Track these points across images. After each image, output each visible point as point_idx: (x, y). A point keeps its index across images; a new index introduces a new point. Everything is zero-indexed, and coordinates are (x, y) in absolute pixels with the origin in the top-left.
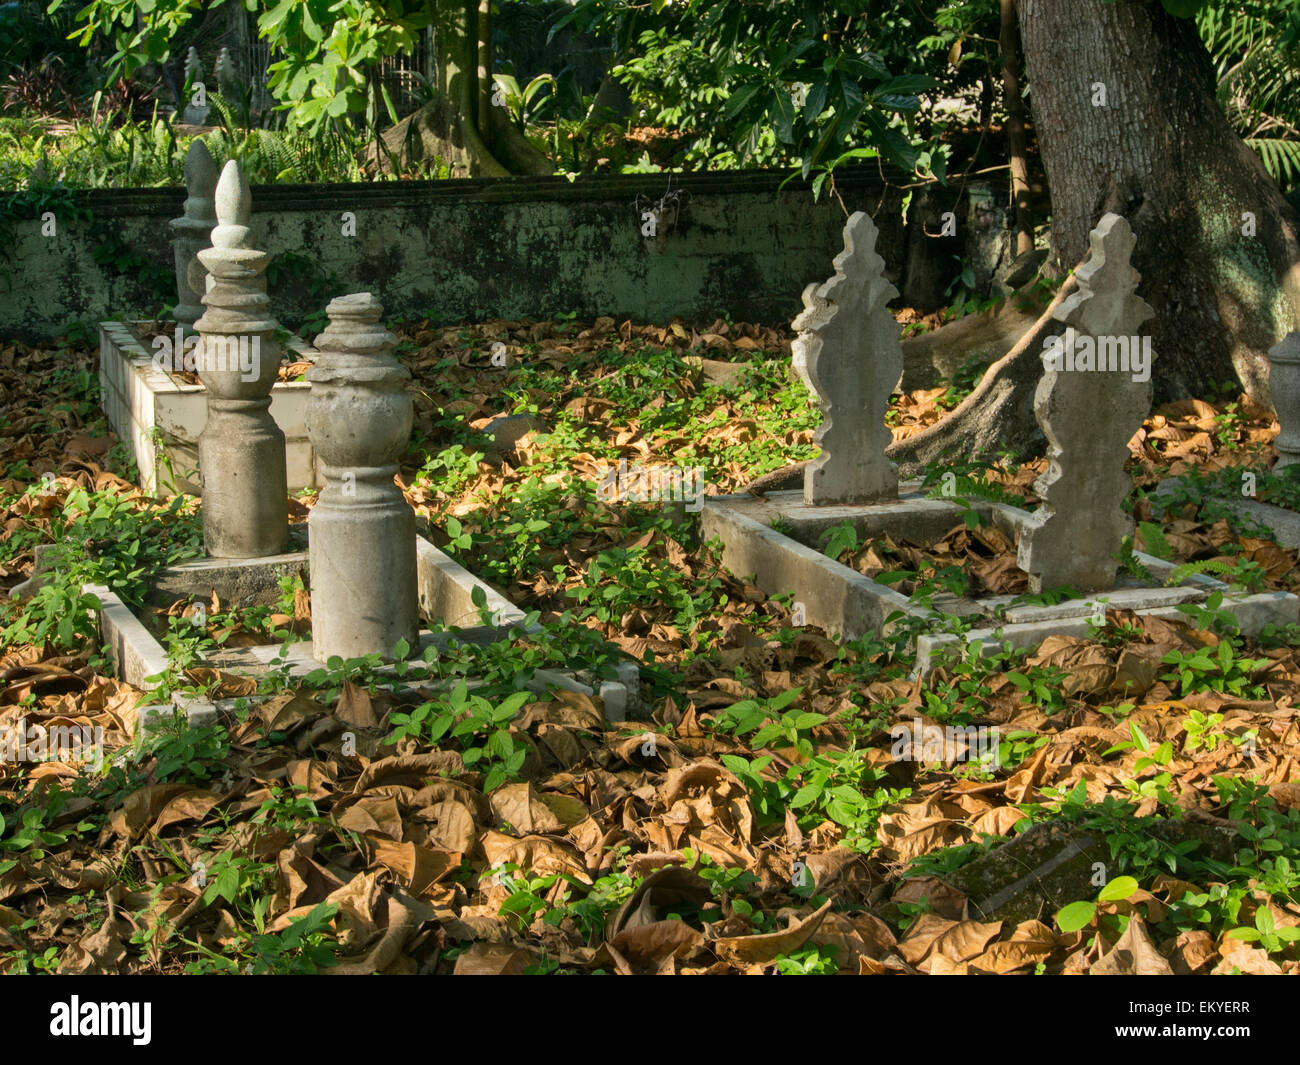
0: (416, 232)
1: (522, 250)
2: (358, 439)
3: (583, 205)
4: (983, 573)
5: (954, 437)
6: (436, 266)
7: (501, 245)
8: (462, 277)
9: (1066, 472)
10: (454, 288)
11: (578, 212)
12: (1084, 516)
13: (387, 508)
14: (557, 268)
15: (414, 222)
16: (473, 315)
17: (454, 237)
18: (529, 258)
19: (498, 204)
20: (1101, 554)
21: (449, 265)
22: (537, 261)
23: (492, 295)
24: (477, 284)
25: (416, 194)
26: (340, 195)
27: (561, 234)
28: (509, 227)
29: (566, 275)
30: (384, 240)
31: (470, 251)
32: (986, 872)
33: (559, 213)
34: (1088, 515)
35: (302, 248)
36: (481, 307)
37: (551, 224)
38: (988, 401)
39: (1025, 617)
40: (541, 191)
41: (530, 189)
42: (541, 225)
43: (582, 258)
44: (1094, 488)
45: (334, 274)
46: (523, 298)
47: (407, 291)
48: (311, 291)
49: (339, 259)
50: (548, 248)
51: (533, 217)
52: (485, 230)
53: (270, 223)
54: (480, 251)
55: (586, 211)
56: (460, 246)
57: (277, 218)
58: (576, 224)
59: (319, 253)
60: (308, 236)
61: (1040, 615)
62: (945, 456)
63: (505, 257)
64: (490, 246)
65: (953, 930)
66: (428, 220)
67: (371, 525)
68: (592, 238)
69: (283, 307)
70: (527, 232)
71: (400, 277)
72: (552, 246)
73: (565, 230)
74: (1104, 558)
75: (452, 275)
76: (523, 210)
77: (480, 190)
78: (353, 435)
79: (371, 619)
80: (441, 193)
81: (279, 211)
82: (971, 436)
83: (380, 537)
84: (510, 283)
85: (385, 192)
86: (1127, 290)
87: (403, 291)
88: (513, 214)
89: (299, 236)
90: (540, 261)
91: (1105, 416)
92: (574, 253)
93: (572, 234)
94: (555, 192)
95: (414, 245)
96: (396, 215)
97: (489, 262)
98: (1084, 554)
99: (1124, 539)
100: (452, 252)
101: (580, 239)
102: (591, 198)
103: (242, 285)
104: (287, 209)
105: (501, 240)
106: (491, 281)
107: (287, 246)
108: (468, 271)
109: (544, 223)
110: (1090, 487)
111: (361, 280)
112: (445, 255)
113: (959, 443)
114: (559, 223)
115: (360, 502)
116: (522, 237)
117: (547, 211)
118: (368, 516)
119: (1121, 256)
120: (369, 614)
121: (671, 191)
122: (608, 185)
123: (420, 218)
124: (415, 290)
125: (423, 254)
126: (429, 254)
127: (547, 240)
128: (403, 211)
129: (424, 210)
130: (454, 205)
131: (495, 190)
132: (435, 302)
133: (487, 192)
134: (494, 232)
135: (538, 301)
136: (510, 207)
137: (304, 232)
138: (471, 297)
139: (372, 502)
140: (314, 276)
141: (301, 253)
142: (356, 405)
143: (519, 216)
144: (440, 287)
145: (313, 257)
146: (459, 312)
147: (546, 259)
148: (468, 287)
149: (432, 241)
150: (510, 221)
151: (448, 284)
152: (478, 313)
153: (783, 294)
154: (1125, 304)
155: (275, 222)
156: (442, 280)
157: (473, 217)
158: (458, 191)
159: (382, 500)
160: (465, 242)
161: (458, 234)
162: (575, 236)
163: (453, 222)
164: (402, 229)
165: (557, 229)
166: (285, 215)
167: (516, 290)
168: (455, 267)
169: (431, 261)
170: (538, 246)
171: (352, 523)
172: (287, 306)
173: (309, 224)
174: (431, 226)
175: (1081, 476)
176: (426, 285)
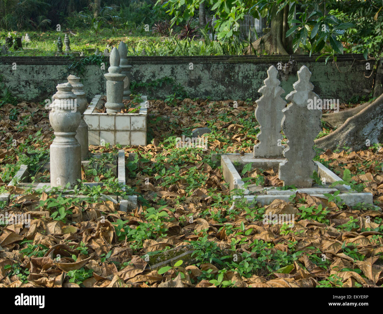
0: (206, 72)
1: (240, 78)
2: (60, 124)
3: (261, 65)
4: (271, 179)
5: (331, 141)
6: (212, 82)
7: (234, 76)
8: (221, 86)
9: (291, 148)
10: (218, 89)
11: (259, 67)
12: (298, 163)
13: (69, 144)
14: (251, 84)
15: (206, 69)
16: (224, 98)
17: (219, 74)
18: (243, 81)
19: (233, 63)
20: (306, 176)
21: (217, 82)
22: (245, 82)
23: (230, 92)
24: (225, 89)
25: (207, 60)
26: (183, 60)
27: (253, 74)
28: (236, 71)
29: (254, 87)
30: (196, 74)
31: (223, 78)
32: (159, 257)
33: (253, 67)
34: (300, 162)
35: (170, 76)
36: (226, 96)
37: (250, 70)
38: (345, 130)
39: (271, 193)
40: (248, 60)
41: (244, 59)
42: (247, 71)
43: (260, 82)
44: (302, 154)
45: (180, 84)
46: (240, 94)
47: (203, 90)
48: (173, 89)
49: (182, 79)
50: (248, 78)
51: (244, 68)
52: (228, 72)
53: (161, 68)
54: (227, 78)
55: (262, 67)
56: (220, 76)
57: (163, 66)
58: (258, 71)
59: (176, 77)
60: (172, 72)
61: (277, 193)
62: (327, 147)
63: (235, 80)
64: (230, 77)
65: (131, 270)
66: (210, 68)
67: (63, 149)
68: (263, 75)
69: (164, 93)
70: (242, 73)
71: (201, 86)
72: (250, 77)
73: (255, 72)
74: (307, 177)
75: (217, 86)
76: (241, 66)
77: (228, 59)
78: (58, 123)
79: (62, 176)
80: (215, 60)
81: (164, 64)
82: (338, 141)
83: (66, 153)
84: (236, 89)
85: (197, 59)
86: (309, 91)
87: (202, 90)
88: (238, 67)
89: (170, 72)
90: (246, 82)
91: (304, 131)
92: (257, 80)
93: (257, 74)
94: (252, 60)
95: (206, 76)
96: (200, 66)
97: (230, 82)
98: (300, 175)
99: (314, 171)
100: (218, 78)
101: (260, 75)
102: (264, 62)
103: (75, 82)
104: (166, 63)
105: (234, 75)
106: (230, 88)
107: (166, 75)
108: (222, 84)
109: (248, 70)
110: (300, 154)
111: (189, 86)
112: (215, 79)
113: (333, 143)
114: (253, 70)
115: (61, 142)
116: (240, 74)
117: (249, 66)
118: (62, 146)
119: (306, 80)
120: (62, 175)
121: (291, 61)
122: (270, 59)
123: (208, 67)
124: (205, 90)
125: (208, 79)
126: (210, 79)
127: (248, 75)
128: (202, 65)
129: (209, 65)
130: (219, 63)
131: (233, 59)
132: (211, 94)
133: (230, 60)
134: (231, 73)
135: (245, 95)
136: (237, 65)
137: (171, 70)
138: (223, 92)
139: (65, 143)
140: (174, 84)
141: (170, 77)
142: (59, 114)
143: (240, 67)
144: (214, 89)
145: (174, 78)
146: (219, 97)
147: (248, 81)
148: (222, 89)
149: (211, 75)
150: (237, 69)
151: (216, 88)
152: (225, 98)
153: (328, 96)
154: (309, 95)
155: (162, 68)
156: (214, 87)
157: (225, 67)
158: (220, 59)
159: (68, 142)
160: (222, 75)
161: (220, 73)
162: (258, 74)
163: (218, 69)
164: (202, 71)
165: (252, 72)
166: (166, 66)
167: (238, 91)
168: (218, 83)
169: (211, 81)
170: (246, 77)
171: (58, 148)
172: (165, 93)
173: (173, 69)
174: (211, 70)
175: (297, 150)
176: (209, 88)
